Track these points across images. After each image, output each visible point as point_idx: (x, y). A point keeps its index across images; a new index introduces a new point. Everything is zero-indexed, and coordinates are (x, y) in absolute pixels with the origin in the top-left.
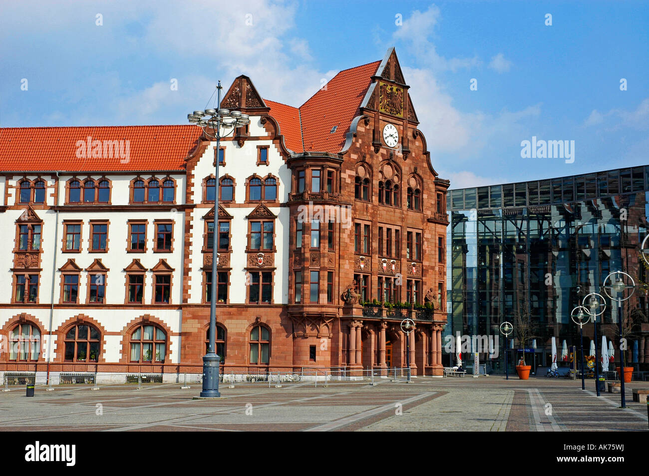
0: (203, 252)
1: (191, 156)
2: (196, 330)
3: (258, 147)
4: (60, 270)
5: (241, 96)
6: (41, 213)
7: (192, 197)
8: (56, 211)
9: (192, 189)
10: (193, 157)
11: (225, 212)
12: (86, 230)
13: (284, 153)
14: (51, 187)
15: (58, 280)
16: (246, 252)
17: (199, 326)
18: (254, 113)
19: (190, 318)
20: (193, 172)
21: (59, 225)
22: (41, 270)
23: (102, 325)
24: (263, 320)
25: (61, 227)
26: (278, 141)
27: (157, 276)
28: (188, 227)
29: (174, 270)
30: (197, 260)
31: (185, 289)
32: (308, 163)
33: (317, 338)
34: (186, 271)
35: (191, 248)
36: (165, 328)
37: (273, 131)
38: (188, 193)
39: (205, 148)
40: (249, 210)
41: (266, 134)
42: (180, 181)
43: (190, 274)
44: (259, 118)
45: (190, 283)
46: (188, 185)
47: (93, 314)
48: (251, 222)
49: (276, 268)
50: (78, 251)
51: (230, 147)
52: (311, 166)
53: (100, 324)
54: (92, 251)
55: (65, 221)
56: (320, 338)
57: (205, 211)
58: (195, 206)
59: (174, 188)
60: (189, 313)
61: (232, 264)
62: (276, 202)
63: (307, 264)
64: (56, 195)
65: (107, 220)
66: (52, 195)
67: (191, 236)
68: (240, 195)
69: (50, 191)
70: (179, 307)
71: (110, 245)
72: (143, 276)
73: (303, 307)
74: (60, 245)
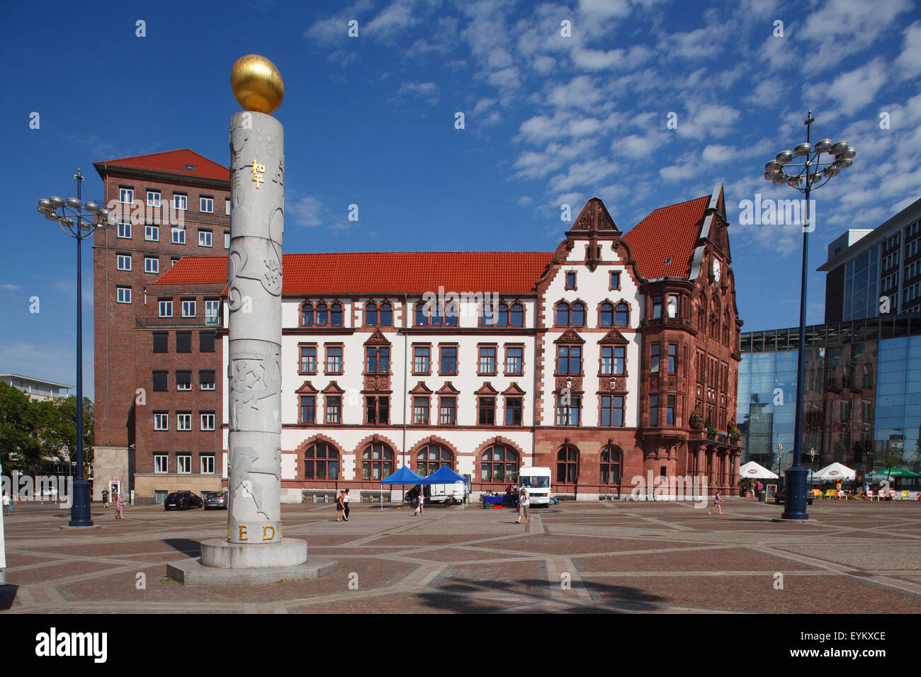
0: (555, 375)
1: (543, 279)
2: (549, 452)
3: (610, 272)
4: (410, 392)
5: (594, 219)
6: (390, 336)
7: (544, 321)
8: (404, 334)
9: (544, 313)
10: (545, 280)
11: (577, 336)
12: (435, 353)
13: (637, 279)
14: (399, 309)
15: (409, 402)
16: (598, 376)
17: (552, 447)
18: (607, 237)
19: (543, 440)
20: (544, 296)
21: (408, 347)
22: (391, 392)
23: (454, 446)
24: (615, 442)
25: (410, 350)
26: (631, 266)
27: (507, 399)
28: (539, 351)
29: (525, 393)
30: (549, 384)
31: (537, 412)
32: (668, 288)
33: (669, 460)
34: (538, 395)
35: (543, 371)
36: (517, 449)
37: (627, 256)
38: (539, 317)
39: (556, 271)
40: (602, 335)
41: (618, 259)
42: (530, 307)
43: (542, 397)
44: (611, 243)
45: (542, 406)
46: (539, 310)
47: (445, 435)
48: (603, 347)
49: (627, 393)
50: (428, 374)
51: (582, 271)
52: (671, 291)
53: (452, 445)
54: (443, 373)
55: (414, 344)
56: (658, 459)
57: (557, 335)
58: (547, 330)
59: (523, 312)
60: (542, 435)
61: (584, 387)
62: (629, 327)
63: (665, 388)
64: (404, 318)
65: (457, 343)
66: (399, 318)
67: (543, 359)
68: (592, 319)
69: (397, 314)
70: (532, 429)
71: (460, 368)
72: (494, 398)
73: (661, 429)
74: (410, 367)
